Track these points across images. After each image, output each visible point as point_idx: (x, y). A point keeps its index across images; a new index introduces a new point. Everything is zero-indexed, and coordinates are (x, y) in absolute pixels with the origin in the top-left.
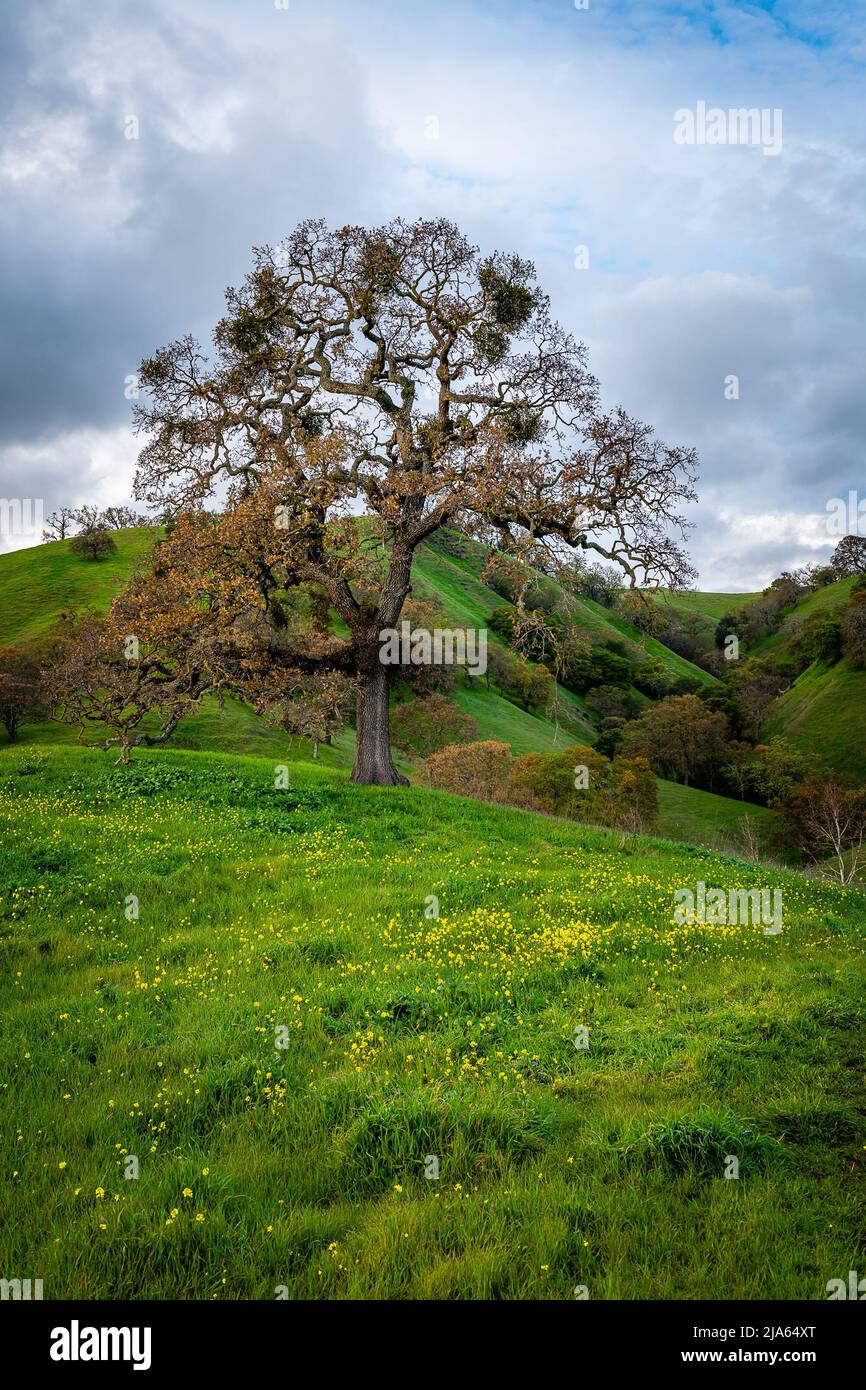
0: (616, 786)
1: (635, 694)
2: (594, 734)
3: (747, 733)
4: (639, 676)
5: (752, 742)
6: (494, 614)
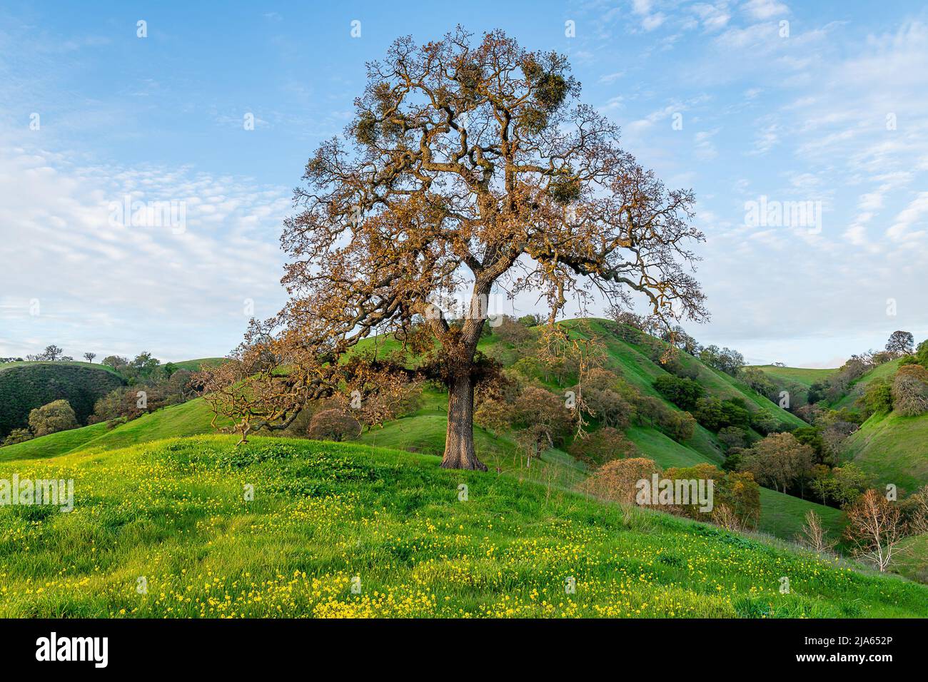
0: (730, 491)
1: (752, 433)
2: (724, 459)
3: (827, 459)
4: (755, 421)
5: (831, 466)
6: (658, 380)
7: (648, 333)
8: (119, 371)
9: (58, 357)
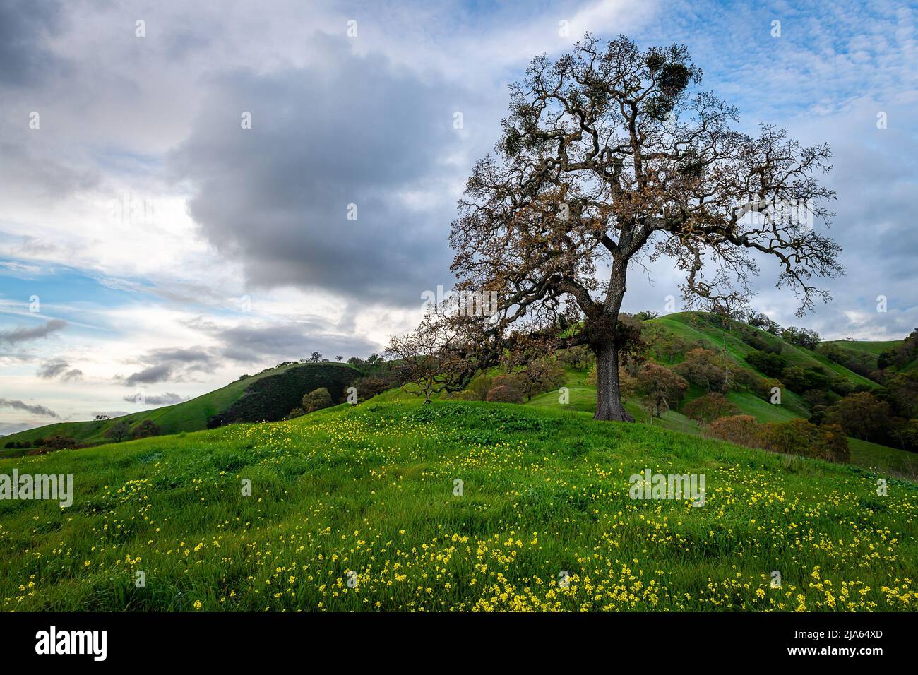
0: (821, 440)
1: (831, 394)
2: (810, 415)
3: (902, 413)
4: (833, 384)
5: (907, 417)
6: (749, 355)
7: (737, 320)
8: (358, 367)
9: (320, 360)
